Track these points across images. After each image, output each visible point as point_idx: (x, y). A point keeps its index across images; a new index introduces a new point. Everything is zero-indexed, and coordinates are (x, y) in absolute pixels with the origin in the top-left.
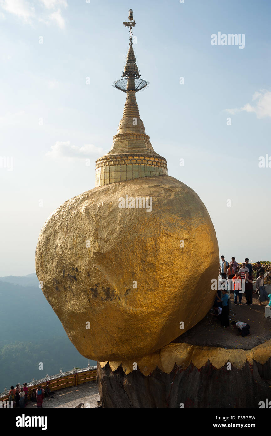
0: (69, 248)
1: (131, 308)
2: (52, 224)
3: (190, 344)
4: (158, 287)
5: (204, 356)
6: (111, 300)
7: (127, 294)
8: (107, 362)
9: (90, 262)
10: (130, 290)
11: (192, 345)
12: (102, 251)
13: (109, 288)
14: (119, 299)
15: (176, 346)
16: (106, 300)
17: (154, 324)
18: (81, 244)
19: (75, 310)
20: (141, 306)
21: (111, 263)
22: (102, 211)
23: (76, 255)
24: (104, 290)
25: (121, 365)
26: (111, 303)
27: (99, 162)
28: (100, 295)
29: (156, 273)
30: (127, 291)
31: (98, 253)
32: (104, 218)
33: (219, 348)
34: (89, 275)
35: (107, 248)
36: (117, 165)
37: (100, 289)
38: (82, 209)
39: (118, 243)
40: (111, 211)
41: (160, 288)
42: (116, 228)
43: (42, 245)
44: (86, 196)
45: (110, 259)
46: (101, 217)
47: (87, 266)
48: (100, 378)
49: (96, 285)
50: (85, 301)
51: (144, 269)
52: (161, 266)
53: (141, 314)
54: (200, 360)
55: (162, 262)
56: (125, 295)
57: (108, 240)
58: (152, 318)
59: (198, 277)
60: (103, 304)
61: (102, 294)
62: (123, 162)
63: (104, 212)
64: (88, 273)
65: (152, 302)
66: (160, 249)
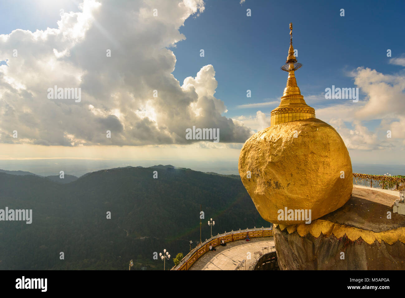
0: (255, 159)
1: (290, 195)
2: (247, 146)
3: (332, 222)
4: (308, 183)
5: (342, 231)
6: (279, 189)
7: (289, 186)
8: (278, 225)
9: (266, 167)
10: (290, 184)
11: (333, 222)
12: (273, 161)
13: (278, 182)
14: (283, 188)
15: (322, 221)
16: (276, 188)
17: (306, 206)
18: (262, 157)
19: (259, 193)
20: (297, 194)
21: (278, 168)
22: (273, 139)
23: (259, 162)
24: (275, 183)
25: (286, 228)
26: (279, 190)
27: (272, 113)
28: (273, 185)
29: (306, 175)
30: (288, 184)
31: (271, 162)
32: (275, 143)
33: (353, 228)
34: (266, 174)
35: (276, 159)
36: (283, 113)
37: (272, 182)
38: (262, 138)
39: (282, 157)
40: (279, 139)
41: (309, 185)
42: (281, 149)
43: (241, 157)
44: (265, 131)
45: (277, 166)
46: (273, 142)
47: (265, 169)
48: (274, 233)
49: (270, 180)
50: (264, 188)
51: (298, 172)
52: (309, 171)
53: (297, 198)
54: (339, 233)
55: (309, 169)
56: (287, 187)
57: (277, 155)
58: (304, 202)
59: (335, 180)
60: (274, 191)
61: (274, 185)
62: (286, 112)
63: (275, 140)
64: (266, 173)
65: (304, 192)
66: (309, 161)
